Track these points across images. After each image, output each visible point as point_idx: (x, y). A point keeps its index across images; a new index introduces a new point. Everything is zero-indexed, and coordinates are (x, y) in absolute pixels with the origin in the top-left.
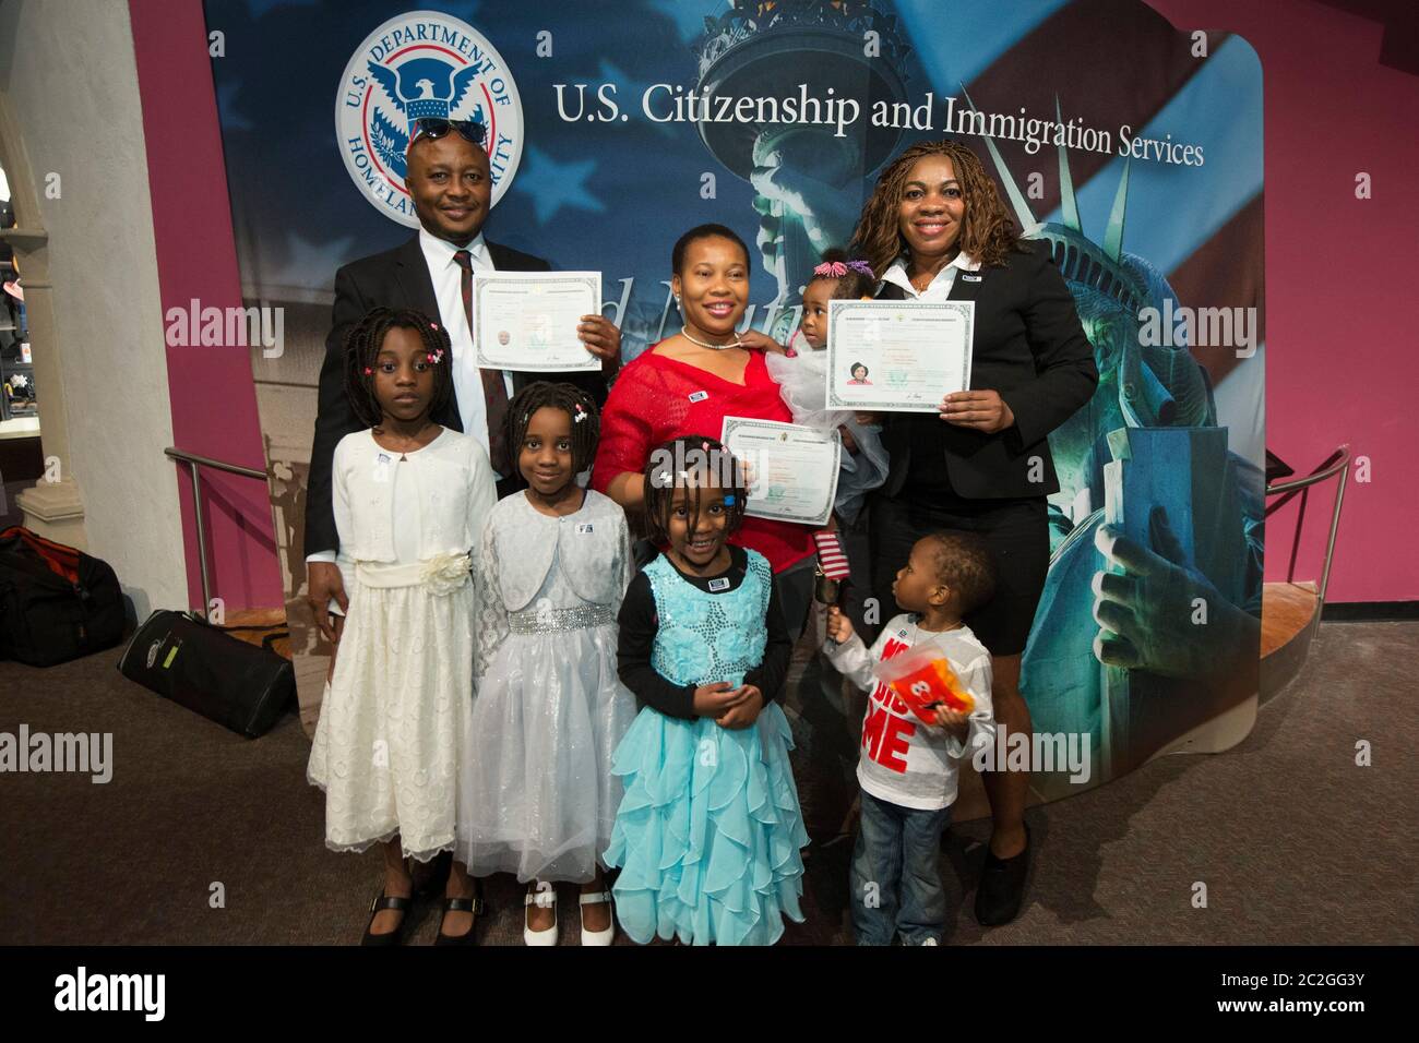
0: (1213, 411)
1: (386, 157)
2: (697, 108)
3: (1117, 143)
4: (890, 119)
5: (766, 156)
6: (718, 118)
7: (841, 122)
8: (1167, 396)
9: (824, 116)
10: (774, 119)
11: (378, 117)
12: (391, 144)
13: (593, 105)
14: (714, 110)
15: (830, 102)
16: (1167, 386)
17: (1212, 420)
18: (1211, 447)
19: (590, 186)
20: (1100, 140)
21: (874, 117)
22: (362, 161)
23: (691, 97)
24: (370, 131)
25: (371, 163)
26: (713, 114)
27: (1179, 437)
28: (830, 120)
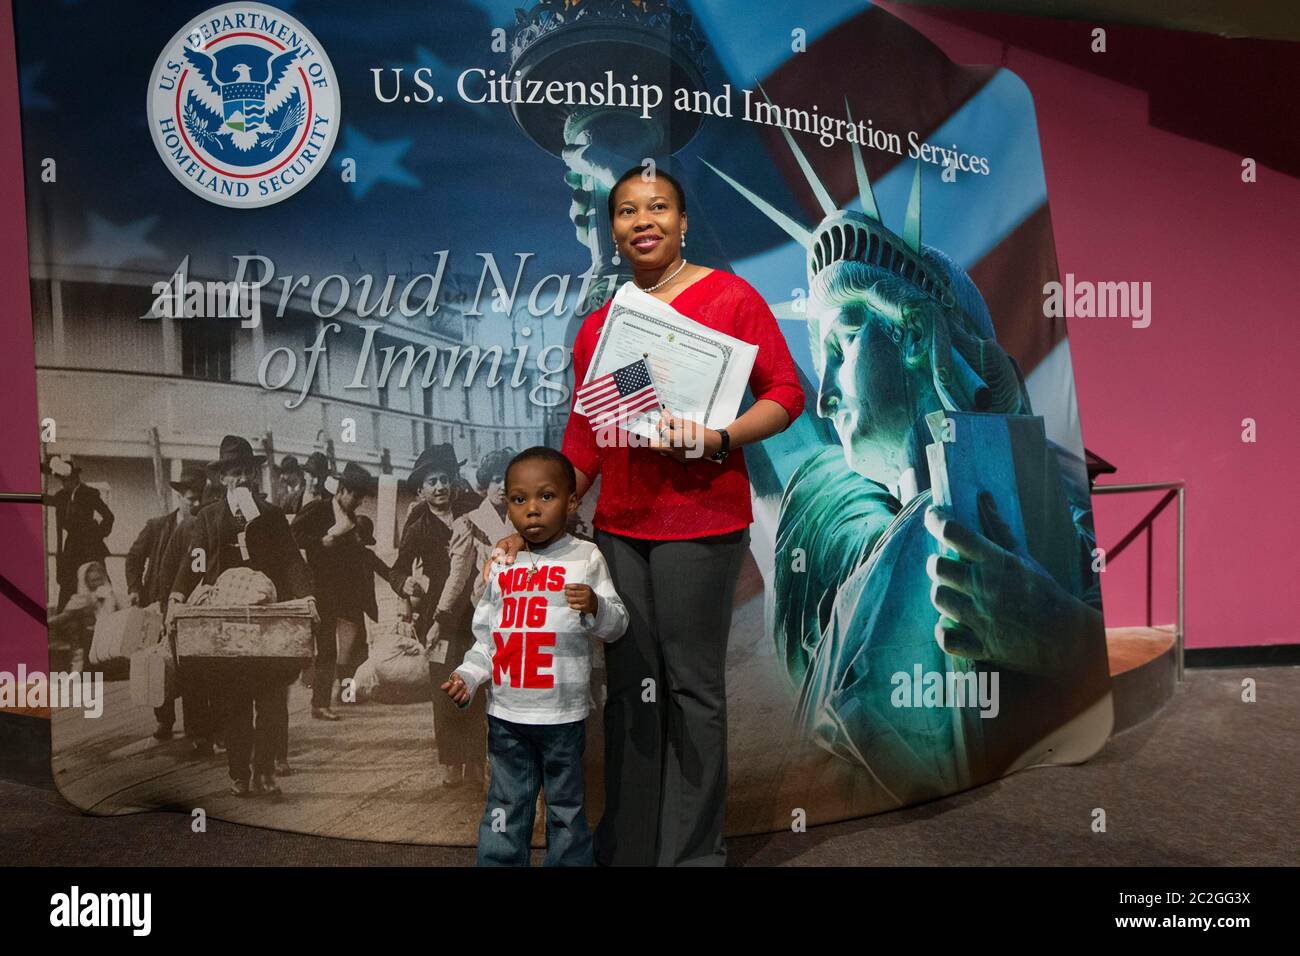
0: (1027, 400)
1: (198, 137)
2: (510, 91)
3: (906, 146)
4: (692, 104)
5: (576, 135)
6: (530, 100)
7: (646, 105)
8: (980, 383)
9: (629, 99)
10: (583, 102)
11: (192, 99)
12: (205, 124)
13: (409, 87)
14: (526, 93)
15: (635, 88)
16: (979, 373)
17: (1026, 408)
18: (1029, 433)
19: (405, 162)
20: (890, 142)
21: (677, 103)
22: (172, 141)
23: (504, 81)
24: (183, 112)
25: (182, 143)
26: (525, 96)
27: (997, 423)
28: (635, 104)
